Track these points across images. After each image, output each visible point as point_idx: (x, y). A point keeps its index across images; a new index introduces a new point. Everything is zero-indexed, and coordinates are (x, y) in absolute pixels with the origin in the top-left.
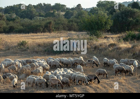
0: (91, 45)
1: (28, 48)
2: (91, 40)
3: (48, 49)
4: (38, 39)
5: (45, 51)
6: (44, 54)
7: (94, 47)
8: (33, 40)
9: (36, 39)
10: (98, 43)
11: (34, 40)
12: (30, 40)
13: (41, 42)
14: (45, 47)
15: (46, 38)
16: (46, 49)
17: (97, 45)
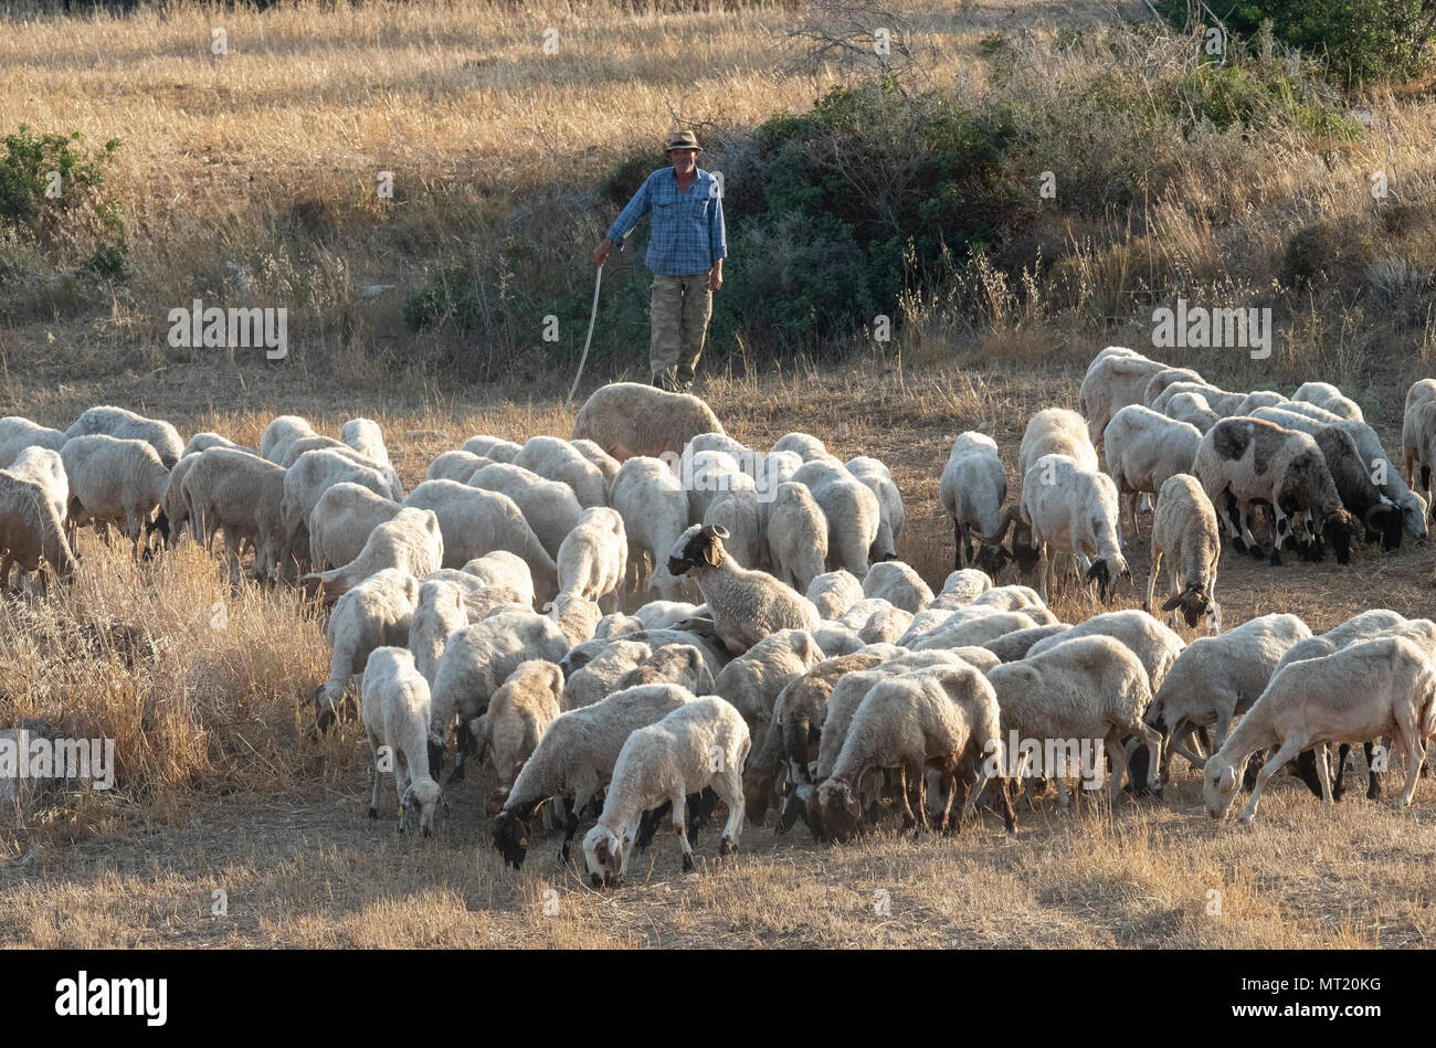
0: (1220, 216)
1: (109, 265)
2: (1221, 119)
3: (462, 279)
4: (295, 115)
5: (419, 318)
6: (396, 368)
7: (1279, 242)
8: (197, 125)
9: (262, 100)
10: (1345, 173)
11: (225, 125)
12: (157, 115)
13: (343, 155)
14: (412, 244)
15: (436, 90)
16: (421, 276)
17: (1330, 209)
